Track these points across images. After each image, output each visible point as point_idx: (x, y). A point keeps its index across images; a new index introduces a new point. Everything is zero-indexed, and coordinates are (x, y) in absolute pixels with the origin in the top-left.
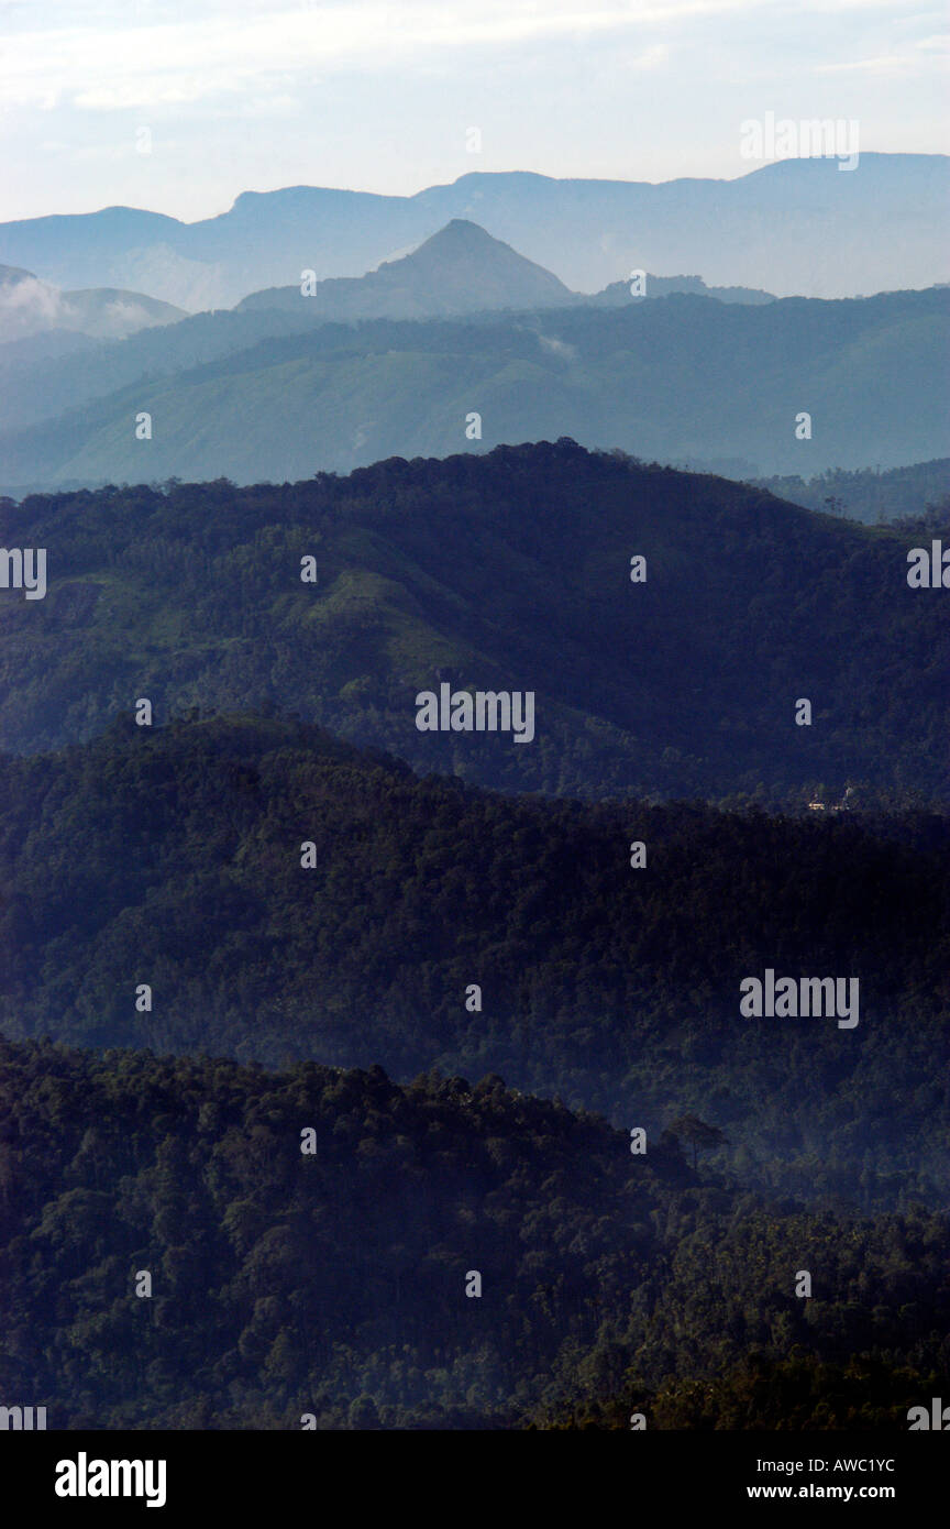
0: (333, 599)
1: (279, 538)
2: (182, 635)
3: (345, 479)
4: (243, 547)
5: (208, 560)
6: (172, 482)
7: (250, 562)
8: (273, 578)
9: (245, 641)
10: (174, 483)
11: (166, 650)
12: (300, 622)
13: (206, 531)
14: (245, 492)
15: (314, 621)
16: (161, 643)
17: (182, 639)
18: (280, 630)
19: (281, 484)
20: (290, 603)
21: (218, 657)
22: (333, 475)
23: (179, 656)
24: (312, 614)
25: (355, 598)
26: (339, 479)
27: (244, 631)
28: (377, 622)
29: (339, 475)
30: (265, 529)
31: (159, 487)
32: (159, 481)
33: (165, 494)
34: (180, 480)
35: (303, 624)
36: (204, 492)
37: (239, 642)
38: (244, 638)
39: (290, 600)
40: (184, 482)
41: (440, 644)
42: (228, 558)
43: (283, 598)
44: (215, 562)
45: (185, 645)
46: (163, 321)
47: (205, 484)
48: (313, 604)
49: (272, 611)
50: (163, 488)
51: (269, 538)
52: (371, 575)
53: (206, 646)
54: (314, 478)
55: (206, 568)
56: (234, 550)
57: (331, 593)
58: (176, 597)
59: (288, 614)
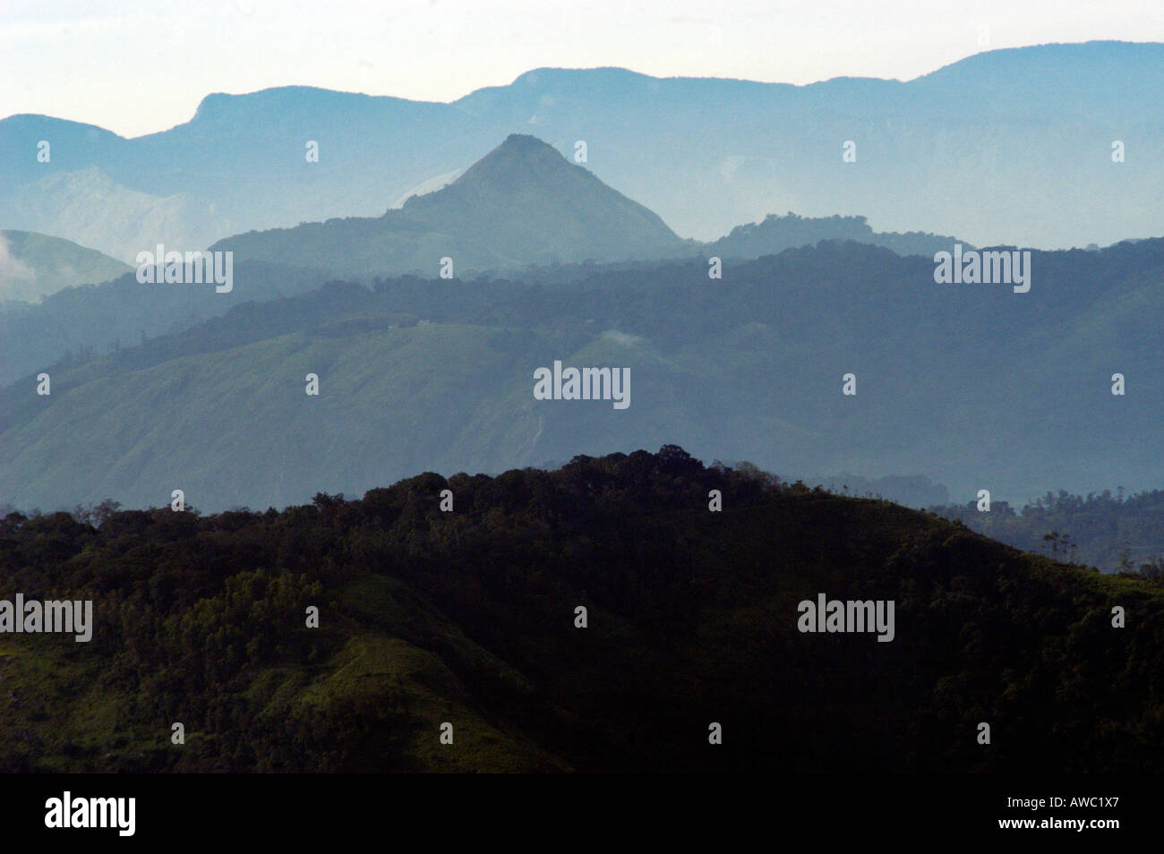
0: (337, 676)
1: (259, 589)
2: (117, 729)
3: (357, 503)
4: (208, 601)
5: (157, 619)
6: (105, 508)
7: (218, 623)
8: (251, 647)
9: (208, 737)
10: (107, 510)
11: (95, 751)
12: (289, 709)
13: (154, 580)
14: (211, 522)
15: (310, 707)
16: (87, 741)
17: (117, 736)
18: (260, 720)
19: (264, 510)
20: (273, 686)
21: (171, 759)
22: (339, 499)
23: (113, 759)
24: (307, 698)
25: (368, 675)
26: (347, 505)
27: (208, 722)
28: (400, 710)
29: (348, 498)
30: (238, 576)
31: (87, 515)
32: (86, 507)
33: (96, 526)
34: (117, 504)
35: (293, 713)
36: (151, 522)
37: (201, 738)
38: (207, 733)
39: (273, 678)
40: (122, 509)
41: (491, 741)
42: (186, 617)
43: (266, 675)
44: (166, 623)
45: (121, 743)
47: (153, 511)
48: (308, 684)
49: (249, 694)
50: (92, 518)
51: (246, 589)
52: (393, 641)
53: (151, 745)
54: (311, 502)
55: (153, 633)
56: (196, 605)
57: (333, 667)
58: (109, 674)
59: (272, 698)
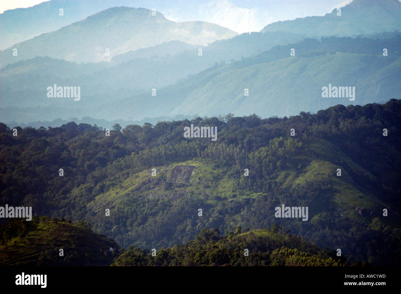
0: (307, 174)
1: (281, 144)
2: (233, 191)
3: (315, 115)
4: (264, 148)
5: (247, 154)
6: (229, 116)
7: (267, 155)
8: (278, 164)
9: (264, 194)
10: (230, 117)
11: (225, 199)
12: (291, 185)
13: (245, 141)
14: (265, 121)
15: (298, 185)
16: (223, 195)
17: (233, 194)
18: (281, 189)
19: (283, 117)
20: (286, 177)
21: (251, 202)
22: (309, 114)
23: (232, 201)
24: (298, 182)
25: (319, 174)
26: (311, 115)
27: (264, 189)
28: (329, 186)
29: (311, 113)
30: (274, 140)
31: (223, 118)
32: (222, 116)
33: (226, 122)
34: (233, 115)
35: (293, 187)
36: (244, 121)
37: (261, 195)
38: (263, 193)
39: (286, 174)
40: (235, 116)
41: (361, 197)
42: (256, 154)
43: (283, 173)
44: (250, 155)
45: (235, 196)
46: (225, 37)
47: (245, 117)
48: (298, 177)
49: (278, 180)
50: (224, 119)
51: (276, 144)
52: (327, 162)
53: (245, 197)
54: (299, 115)
55: (245, 158)
56: (259, 149)
57: (306, 171)
58: (231, 172)
59: (286, 181)
